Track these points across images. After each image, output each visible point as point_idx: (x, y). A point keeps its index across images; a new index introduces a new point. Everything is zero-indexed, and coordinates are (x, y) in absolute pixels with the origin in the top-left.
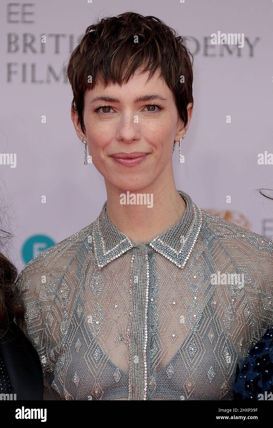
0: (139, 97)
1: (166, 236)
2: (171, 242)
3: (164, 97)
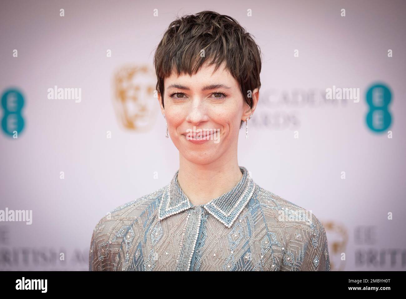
0: (206, 86)
1: (219, 201)
2: (222, 206)
3: (229, 86)
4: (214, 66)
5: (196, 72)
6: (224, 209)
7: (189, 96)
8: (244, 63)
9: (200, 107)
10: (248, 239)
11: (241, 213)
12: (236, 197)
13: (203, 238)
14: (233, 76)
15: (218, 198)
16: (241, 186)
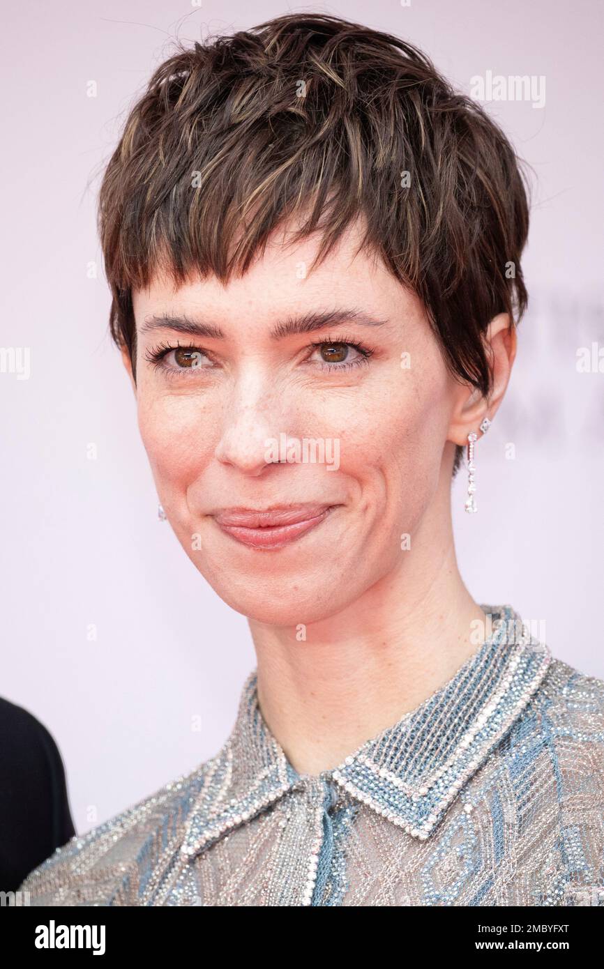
0: (284, 320)
1: (387, 744)
2: (403, 763)
3: (379, 316)
4: (317, 238)
5: (246, 266)
6: (410, 773)
7: (225, 360)
8: (438, 220)
9: (265, 404)
10: (492, 871)
11: (470, 779)
12: (456, 721)
13: (332, 895)
14: (396, 274)
15: (384, 735)
16: (475, 675)
